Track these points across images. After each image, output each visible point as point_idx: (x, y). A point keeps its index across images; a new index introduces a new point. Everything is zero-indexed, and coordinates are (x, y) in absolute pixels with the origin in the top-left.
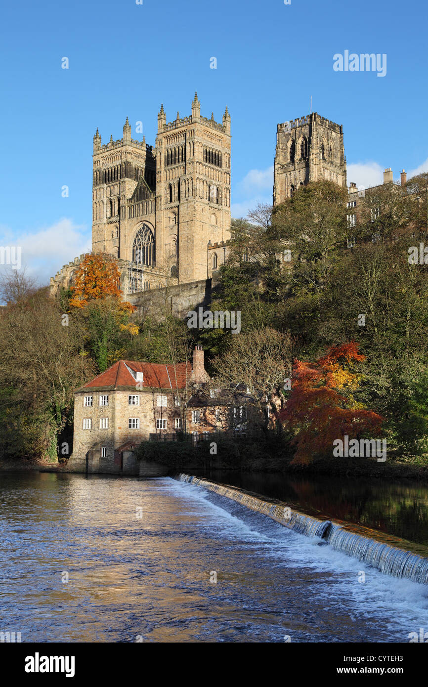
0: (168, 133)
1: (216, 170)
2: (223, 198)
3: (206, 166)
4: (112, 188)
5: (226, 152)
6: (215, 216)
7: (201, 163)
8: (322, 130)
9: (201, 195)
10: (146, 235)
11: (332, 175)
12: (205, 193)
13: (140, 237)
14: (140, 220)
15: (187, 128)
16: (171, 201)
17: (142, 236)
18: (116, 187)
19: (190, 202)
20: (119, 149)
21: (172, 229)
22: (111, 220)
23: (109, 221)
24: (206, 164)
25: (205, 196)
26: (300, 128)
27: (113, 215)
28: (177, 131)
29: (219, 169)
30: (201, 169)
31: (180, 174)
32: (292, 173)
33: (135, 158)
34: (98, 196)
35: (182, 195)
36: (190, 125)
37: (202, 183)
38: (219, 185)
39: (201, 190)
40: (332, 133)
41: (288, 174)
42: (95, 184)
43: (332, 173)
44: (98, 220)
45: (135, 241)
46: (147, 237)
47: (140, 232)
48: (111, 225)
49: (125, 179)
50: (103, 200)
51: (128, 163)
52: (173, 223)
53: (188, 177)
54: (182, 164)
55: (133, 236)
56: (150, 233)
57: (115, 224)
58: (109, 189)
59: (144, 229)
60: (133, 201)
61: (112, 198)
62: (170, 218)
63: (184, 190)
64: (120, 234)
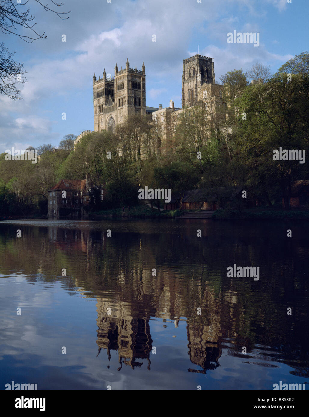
0: (118, 76)
2: (142, 103)
5: (143, 83)
7: (131, 89)
9: (131, 103)
10: (112, 120)
12: (133, 102)
13: (110, 122)
14: (110, 114)
16: (120, 106)
18: (101, 99)
19: (126, 106)
20: (102, 83)
21: (120, 119)
23: (99, 114)
24: (133, 89)
28: (121, 75)
29: (139, 90)
30: (130, 92)
31: (123, 94)
32: (189, 83)
33: (108, 86)
34: (96, 103)
35: (124, 103)
36: (125, 73)
37: (131, 98)
38: (140, 97)
39: (131, 101)
42: (94, 98)
44: (96, 114)
47: (110, 119)
48: (101, 116)
49: (104, 96)
50: (97, 105)
51: (106, 89)
52: (121, 115)
53: (125, 95)
54: (123, 90)
55: (108, 121)
56: (114, 119)
57: (102, 116)
58: (99, 100)
59: (112, 118)
60: (107, 106)
61: (100, 104)
62: (120, 113)
63: (124, 101)
64: (103, 120)
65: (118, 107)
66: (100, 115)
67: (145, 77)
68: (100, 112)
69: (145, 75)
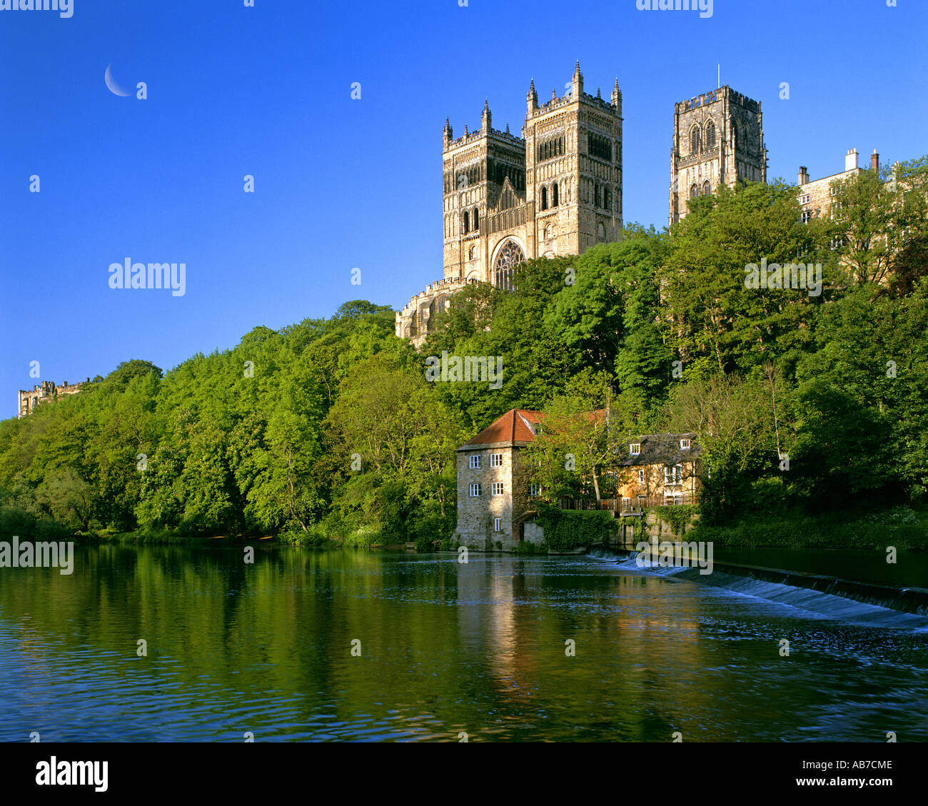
0: (541, 118)
1: (605, 165)
2: (613, 201)
3: (591, 160)
4: (469, 194)
5: (617, 141)
6: (604, 225)
7: (585, 156)
8: (735, 108)
9: (586, 198)
10: (514, 253)
11: (748, 169)
12: (590, 195)
13: (506, 258)
14: (506, 235)
15: (565, 110)
16: (544, 207)
17: (508, 255)
18: (473, 192)
19: (572, 207)
20: (477, 143)
21: (548, 244)
22: (467, 236)
23: (463, 237)
24: (591, 157)
25: (590, 200)
26: (706, 107)
27: (471, 230)
28: (552, 114)
29: (608, 163)
30: (585, 163)
31: (557, 171)
32: (697, 167)
33: (497, 154)
34: (451, 206)
35: (561, 199)
36: (571, 106)
37: (586, 182)
38: (607, 184)
39: (586, 192)
40: (747, 112)
41: (690, 169)
42: (447, 190)
43: (748, 166)
44: (452, 237)
45: (499, 262)
46: (515, 256)
47: (506, 250)
48: (469, 243)
49: (485, 182)
50: (457, 210)
51: (489, 161)
52: (550, 236)
53: (568, 175)
54: (559, 158)
55: (497, 256)
56: (519, 251)
57: (473, 241)
58: (464, 195)
59: (511, 246)
60: (496, 210)
61: (468, 207)
62: (545, 230)
63: (563, 192)
64: (479, 253)
65: (537, 211)
66: (468, 239)
67: (621, 124)
68: (467, 231)
69: (622, 120)
